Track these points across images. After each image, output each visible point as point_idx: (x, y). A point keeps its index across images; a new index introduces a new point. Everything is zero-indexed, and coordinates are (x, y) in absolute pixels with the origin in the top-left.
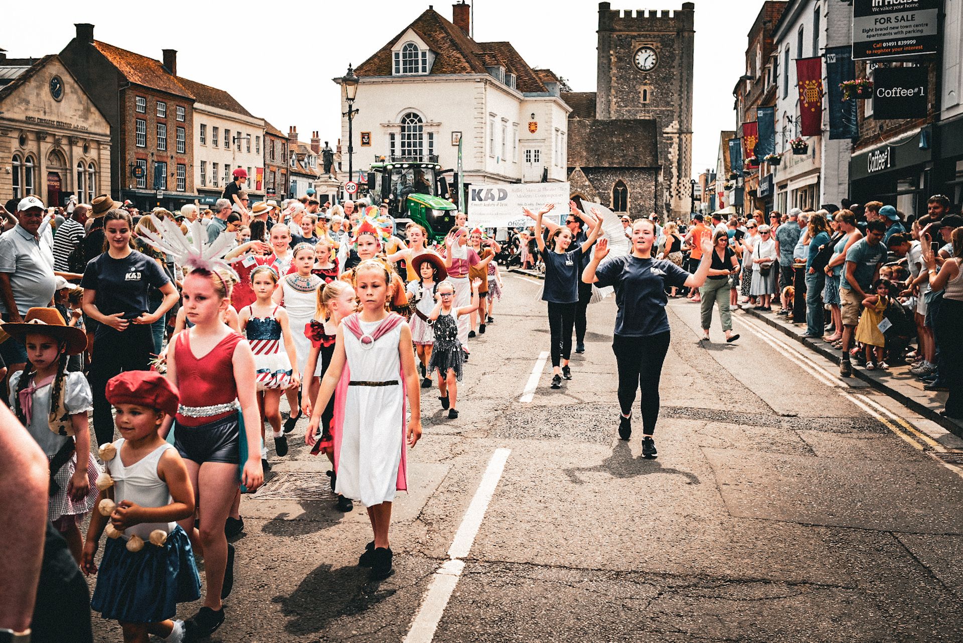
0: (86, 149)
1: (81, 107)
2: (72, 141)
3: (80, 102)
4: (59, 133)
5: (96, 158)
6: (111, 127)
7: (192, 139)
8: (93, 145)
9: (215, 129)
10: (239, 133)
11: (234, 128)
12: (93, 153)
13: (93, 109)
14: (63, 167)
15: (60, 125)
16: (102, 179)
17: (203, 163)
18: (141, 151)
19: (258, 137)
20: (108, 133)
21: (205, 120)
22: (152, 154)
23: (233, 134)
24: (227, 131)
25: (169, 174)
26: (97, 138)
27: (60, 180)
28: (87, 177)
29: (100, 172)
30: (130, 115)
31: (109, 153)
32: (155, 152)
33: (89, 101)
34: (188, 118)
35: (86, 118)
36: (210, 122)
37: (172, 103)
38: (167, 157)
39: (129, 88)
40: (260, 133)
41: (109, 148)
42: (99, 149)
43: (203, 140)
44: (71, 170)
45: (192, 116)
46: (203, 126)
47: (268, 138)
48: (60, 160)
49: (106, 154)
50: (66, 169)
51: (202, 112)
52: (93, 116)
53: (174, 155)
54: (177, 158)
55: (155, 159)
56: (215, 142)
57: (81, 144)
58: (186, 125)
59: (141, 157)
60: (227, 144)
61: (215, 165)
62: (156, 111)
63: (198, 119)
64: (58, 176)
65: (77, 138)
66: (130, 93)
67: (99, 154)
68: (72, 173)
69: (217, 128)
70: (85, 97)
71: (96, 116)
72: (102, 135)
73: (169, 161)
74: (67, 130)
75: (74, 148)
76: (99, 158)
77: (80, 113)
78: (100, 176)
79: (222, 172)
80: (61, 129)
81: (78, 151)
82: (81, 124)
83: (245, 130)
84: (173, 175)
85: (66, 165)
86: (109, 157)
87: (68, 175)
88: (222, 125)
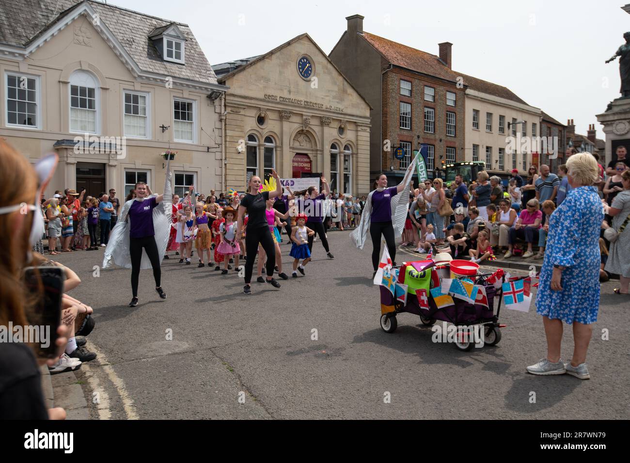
0: (341, 130)
1: (336, 89)
2: (324, 122)
3: (335, 83)
4: (307, 113)
5: (353, 140)
6: (371, 109)
7: (464, 124)
8: (349, 127)
9: (489, 115)
10: (514, 120)
11: (509, 115)
12: (350, 135)
13: (350, 90)
14: (314, 148)
15: (308, 105)
16: (360, 160)
17: (476, 147)
18: (405, 133)
19: (534, 125)
20: (368, 114)
21: (478, 106)
22: (418, 137)
23: (509, 119)
24: (502, 118)
25: (437, 156)
26: (354, 119)
27: (310, 162)
28: (342, 158)
29: (357, 154)
30: (393, 97)
31: (368, 135)
32: (422, 134)
33: (346, 83)
34: (459, 103)
35: (341, 100)
36: (483, 109)
37: (442, 88)
38: (435, 140)
39: (392, 71)
40: (537, 121)
41: (368, 130)
42: (357, 131)
43: (476, 125)
44: (322, 151)
45: (464, 102)
46: (476, 112)
47: (544, 126)
48: (310, 141)
49: (365, 136)
50: (317, 150)
51: (475, 98)
52: (350, 97)
53: (443, 138)
54: (446, 141)
55: (421, 141)
56: (489, 127)
57: (336, 125)
58: (457, 110)
59: (405, 139)
60: (502, 130)
61: (488, 149)
62: (423, 93)
63: (470, 106)
64: (309, 158)
65: (328, 118)
66: (393, 77)
67: (357, 136)
68: (322, 154)
69: (491, 114)
70: (341, 78)
71: (353, 97)
72: (361, 117)
73: (437, 144)
74: (316, 110)
75: (326, 129)
76: (357, 140)
77: (334, 94)
78: (357, 158)
79: (495, 155)
80: (308, 108)
81: (331, 133)
82: (335, 105)
83: (521, 118)
84: (441, 157)
85: (316, 146)
86: (368, 139)
87: (319, 156)
88: (497, 112)
